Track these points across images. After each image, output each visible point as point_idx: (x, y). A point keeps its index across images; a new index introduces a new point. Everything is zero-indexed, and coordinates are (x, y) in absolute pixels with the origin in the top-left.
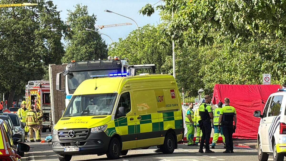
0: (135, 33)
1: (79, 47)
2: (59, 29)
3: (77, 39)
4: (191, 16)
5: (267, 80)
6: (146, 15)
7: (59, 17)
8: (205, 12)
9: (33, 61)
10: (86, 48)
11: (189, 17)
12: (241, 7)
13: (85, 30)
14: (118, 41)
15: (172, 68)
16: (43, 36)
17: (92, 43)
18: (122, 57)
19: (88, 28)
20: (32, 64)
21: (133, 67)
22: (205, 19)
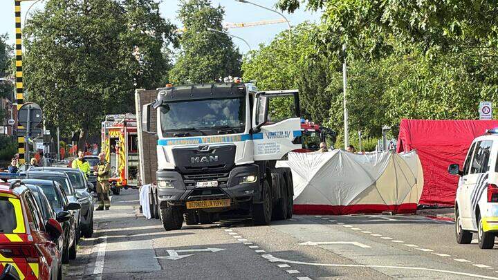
0: (284, 35)
1: (197, 57)
2: (159, 32)
3: (194, 46)
4: (343, 16)
5: (486, 112)
6: (287, 11)
7: (158, 12)
8: (366, 10)
9: (117, 83)
10: (208, 59)
11: (341, 18)
12: (421, 4)
13: (207, 30)
14: (258, 48)
15: (343, 91)
16: (132, 43)
17: (218, 51)
18: (264, 74)
19: (212, 28)
20: (115, 87)
21: (263, 94)
22: (365, 21)
